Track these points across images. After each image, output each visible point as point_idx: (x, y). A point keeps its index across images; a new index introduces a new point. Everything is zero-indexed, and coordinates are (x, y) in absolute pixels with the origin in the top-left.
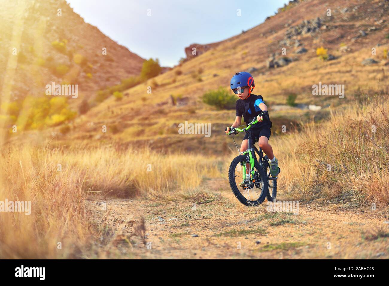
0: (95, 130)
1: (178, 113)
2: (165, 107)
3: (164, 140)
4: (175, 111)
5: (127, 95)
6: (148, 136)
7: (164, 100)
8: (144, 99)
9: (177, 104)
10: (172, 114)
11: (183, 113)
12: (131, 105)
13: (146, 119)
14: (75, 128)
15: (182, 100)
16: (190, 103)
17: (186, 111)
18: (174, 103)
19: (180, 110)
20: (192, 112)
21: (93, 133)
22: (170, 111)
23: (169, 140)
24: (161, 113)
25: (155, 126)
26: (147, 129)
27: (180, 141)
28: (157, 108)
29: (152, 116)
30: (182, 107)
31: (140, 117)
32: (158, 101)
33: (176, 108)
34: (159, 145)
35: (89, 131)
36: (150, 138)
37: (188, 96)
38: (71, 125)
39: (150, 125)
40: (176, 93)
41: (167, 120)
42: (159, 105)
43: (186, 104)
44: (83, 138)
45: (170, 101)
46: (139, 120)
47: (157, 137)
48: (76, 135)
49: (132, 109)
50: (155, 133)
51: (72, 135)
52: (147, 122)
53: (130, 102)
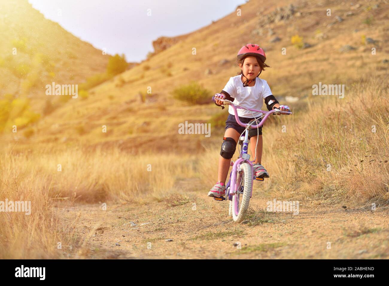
0: (61, 132)
1: (148, 111)
2: (134, 105)
3: (134, 139)
4: (145, 109)
5: (93, 93)
6: (117, 136)
7: (132, 97)
8: (111, 98)
9: (147, 101)
10: (141, 112)
11: (153, 111)
12: (98, 104)
13: (114, 118)
14: (39, 131)
15: (151, 97)
16: (160, 99)
17: (157, 108)
18: (143, 101)
19: (150, 108)
20: (163, 109)
21: (58, 136)
22: (139, 109)
23: (139, 139)
24: (130, 111)
25: (125, 126)
26: (116, 129)
27: (151, 141)
28: (125, 107)
29: (120, 115)
30: (152, 104)
31: (108, 117)
32: (126, 98)
33: (145, 105)
34: (129, 145)
35: (53, 133)
36: (119, 138)
37: (157, 92)
38: (35, 129)
39: (119, 124)
41: (137, 119)
42: (127, 103)
43: (156, 101)
44: (48, 141)
45: (139, 98)
46: (107, 120)
47: (127, 137)
48: (41, 138)
49: (99, 109)
50: (124, 133)
51: (37, 139)
52: (115, 121)
53: (96, 101)
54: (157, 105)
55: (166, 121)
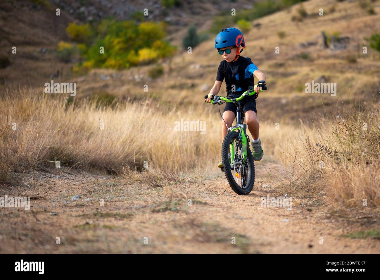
0: (201, 76)
1: (331, 61)
2: (312, 51)
3: (304, 100)
4: (327, 58)
5: (258, 26)
6: (280, 92)
7: (312, 39)
8: (282, 35)
9: (332, 46)
10: (321, 61)
11: (337, 61)
12: (262, 43)
13: (281, 65)
14: (171, 70)
15: (339, 40)
16: (351, 46)
17: (343, 58)
18: (326, 45)
19: (335, 57)
20: (353, 61)
21: (197, 81)
22: (319, 57)
23: (311, 100)
24: (305, 57)
25: (293, 78)
26: (280, 82)
27: (327, 104)
28: (300, 51)
29: (290, 62)
30: (338, 52)
31: (272, 62)
32: (302, 39)
33: (329, 52)
34: (295, 107)
35: (190, 77)
36: (282, 96)
37: (349, 35)
38: (165, 66)
39: (285, 75)
40: (331, 29)
41: (312, 70)
42: (303, 45)
43: (345, 47)
44: (181, 87)
45: (321, 41)
46: (270, 66)
47: (293, 95)
48: (172, 82)
49: (262, 49)
50: (292, 89)
51: (166, 82)
52: (281, 70)
53: (260, 38)
54: (345, 53)
55: (353, 79)
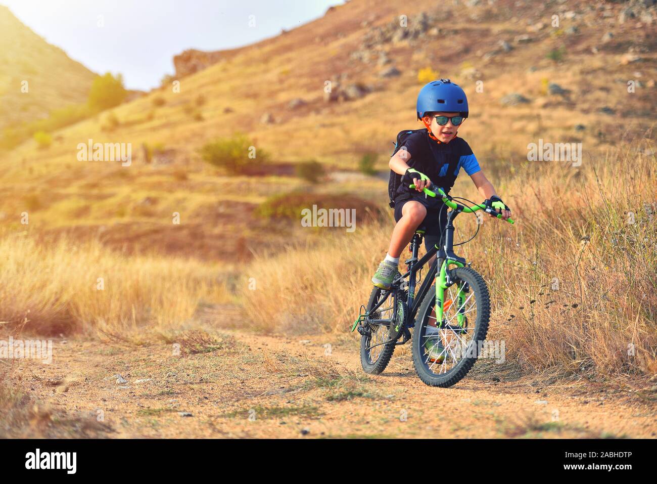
1: (155, 179)
2: (131, 166)
3: (127, 226)
4: (150, 174)
5: (60, 139)
6: (97, 218)
9: (155, 160)
10: (144, 179)
11: (164, 179)
12: (68, 159)
13: (94, 186)
15: (164, 154)
16: (179, 160)
17: (170, 174)
18: (148, 160)
19: (160, 173)
20: (182, 177)
22: (140, 174)
23: (135, 227)
24: (123, 176)
25: (111, 201)
26: (96, 206)
27: (156, 232)
28: (115, 168)
29: (105, 182)
30: (163, 167)
31: (83, 182)
33: (151, 167)
34: (117, 236)
36: (100, 222)
37: (175, 146)
39: (102, 197)
40: (154, 140)
41: (134, 191)
43: (170, 161)
45: (141, 154)
46: (81, 187)
47: (113, 222)
49: (68, 167)
50: (110, 214)
52: (95, 192)
53: (65, 153)
54: (172, 169)
55: (184, 199)
